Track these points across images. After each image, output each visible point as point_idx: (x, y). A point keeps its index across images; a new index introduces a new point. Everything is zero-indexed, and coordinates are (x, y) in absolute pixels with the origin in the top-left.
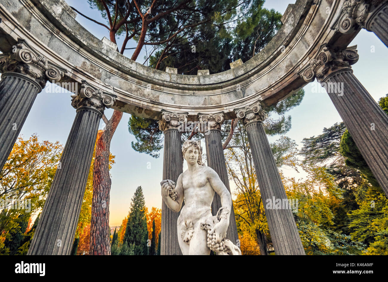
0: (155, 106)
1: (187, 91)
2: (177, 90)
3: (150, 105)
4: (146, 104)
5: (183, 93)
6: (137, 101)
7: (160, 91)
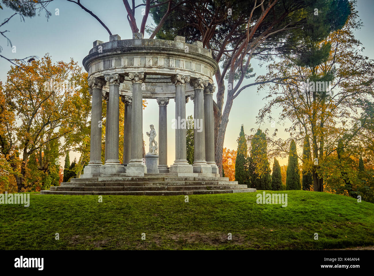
0: (154, 95)
1: (169, 83)
2: (164, 84)
3: (151, 95)
4: (149, 95)
5: (167, 84)
6: (145, 95)
7: (156, 85)
